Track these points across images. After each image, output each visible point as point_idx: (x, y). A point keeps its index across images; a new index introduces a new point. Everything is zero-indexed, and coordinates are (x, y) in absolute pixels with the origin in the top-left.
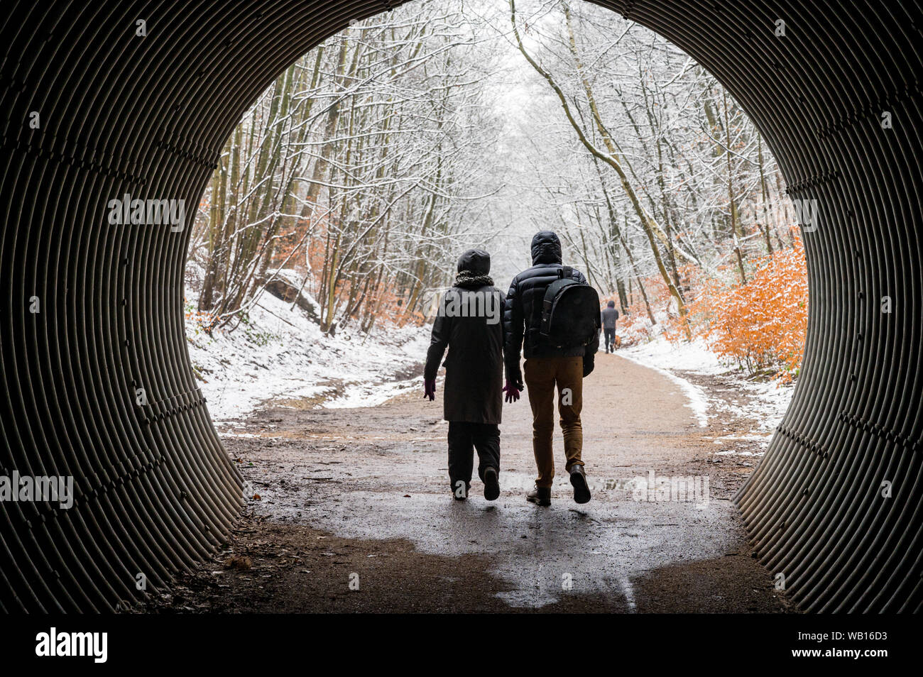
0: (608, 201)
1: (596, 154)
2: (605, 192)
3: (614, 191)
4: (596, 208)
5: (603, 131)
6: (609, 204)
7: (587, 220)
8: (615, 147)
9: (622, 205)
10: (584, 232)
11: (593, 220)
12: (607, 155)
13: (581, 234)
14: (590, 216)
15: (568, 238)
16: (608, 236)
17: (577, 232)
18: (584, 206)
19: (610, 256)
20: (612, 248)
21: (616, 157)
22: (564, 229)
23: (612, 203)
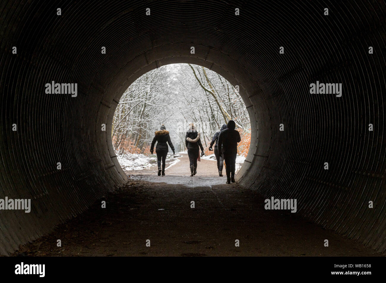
0: (210, 105)
1: (206, 90)
2: (209, 102)
3: (213, 102)
4: (206, 108)
5: (208, 80)
6: (211, 107)
7: (203, 113)
8: (212, 86)
9: (215, 107)
10: (202, 117)
11: (205, 112)
12: (209, 90)
13: (201, 118)
14: (204, 111)
15: (195, 120)
16: (211, 119)
17: (199, 118)
18: (201, 108)
19: (211, 126)
20: (212, 123)
21: (213, 90)
22: (194, 116)
23: (212, 106)
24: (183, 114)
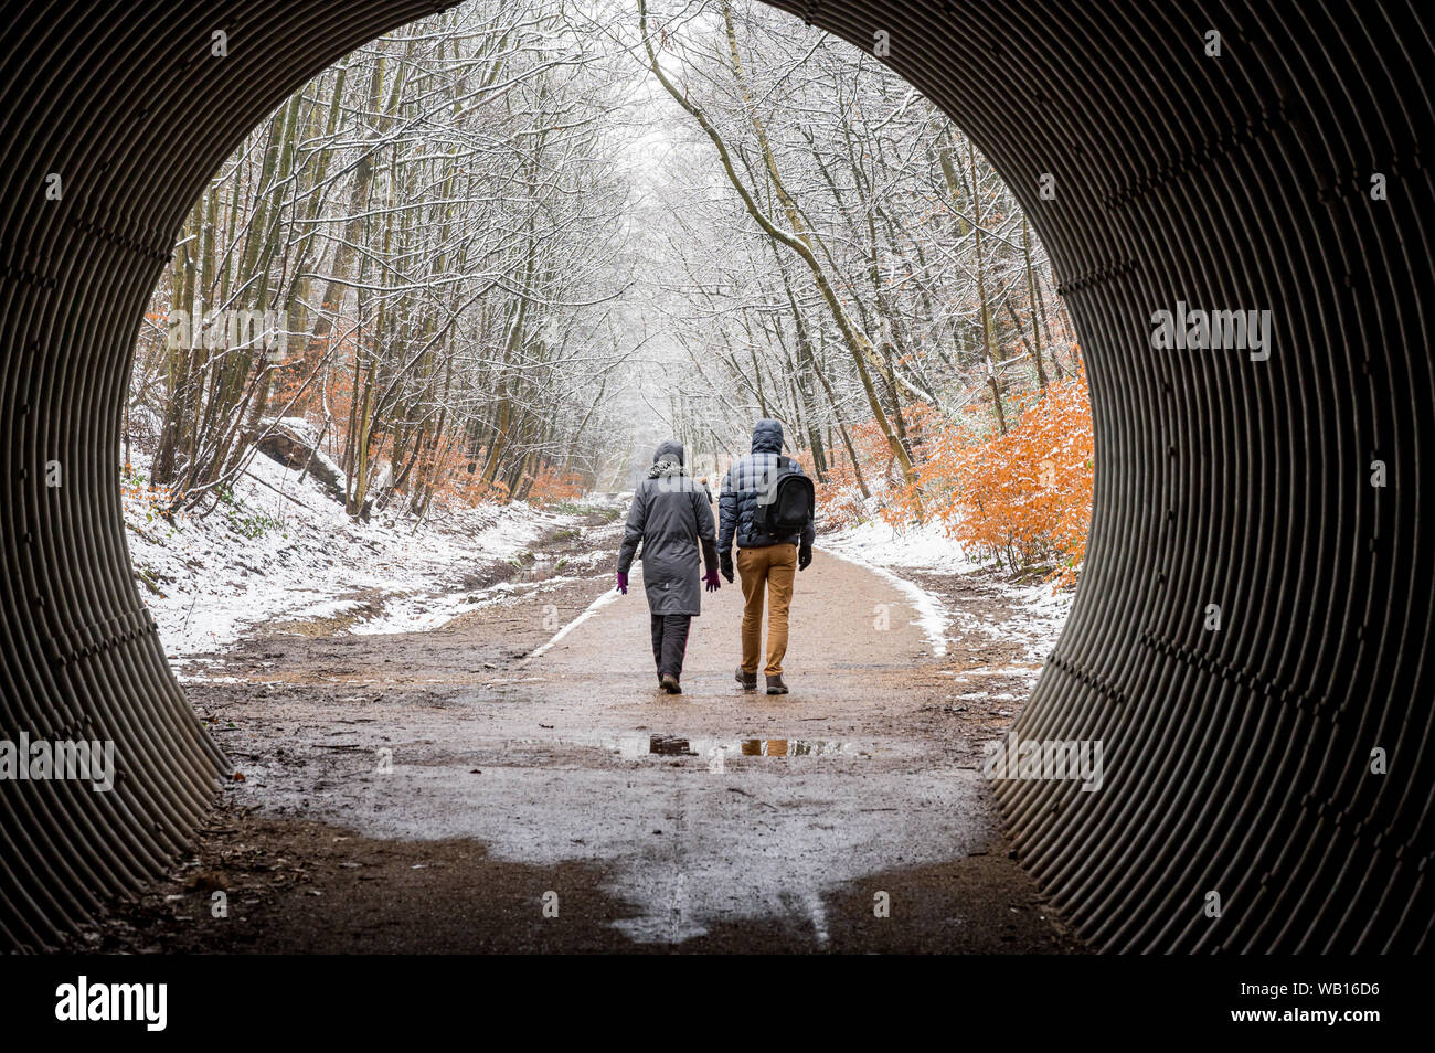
0: (794, 306)
1: (775, 235)
2: (789, 293)
3: (803, 291)
4: (775, 318)
5: (785, 198)
6: (796, 311)
7: (762, 337)
8: (803, 222)
9: (815, 312)
10: (758, 355)
11: (771, 336)
12: (790, 236)
13: (754, 357)
14: (767, 330)
15: (733, 364)
16: (794, 361)
17: (747, 355)
18: (757, 315)
19: (798, 391)
20: (802, 379)
21: (804, 237)
22: (726, 351)
23: (800, 310)
24: (684, 342)
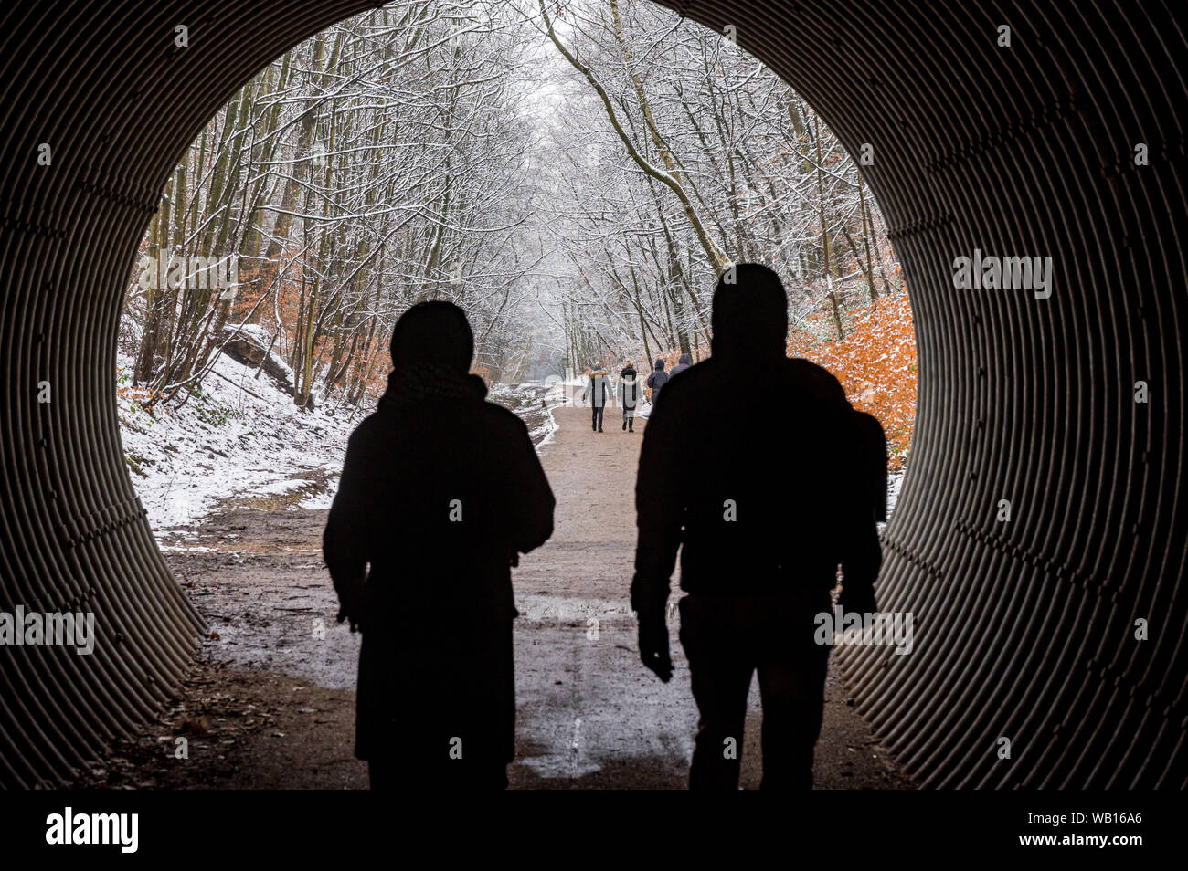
0: (666, 230)
1: (650, 172)
2: (663, 220)
3: (674, 218)
4: (651, 239)
5: (659, 141)
6: (668, 235)
7: (640, 255)
8: (674, 161)
9: (682, 235)
10: (636, 270)
11: (647, 254)
12: (664, 173)
13: (633, 272)
14: (643, 249)
15: (615, 278)
16: (666, 275)
17: (627, 270)
18: (635, 238)
19: (669, 302)
20: (673, 291)
21: (675, 175)
22: (609, 267)
23: (671, 234)
24: (574, 259)
